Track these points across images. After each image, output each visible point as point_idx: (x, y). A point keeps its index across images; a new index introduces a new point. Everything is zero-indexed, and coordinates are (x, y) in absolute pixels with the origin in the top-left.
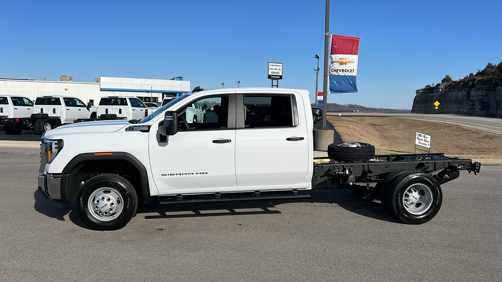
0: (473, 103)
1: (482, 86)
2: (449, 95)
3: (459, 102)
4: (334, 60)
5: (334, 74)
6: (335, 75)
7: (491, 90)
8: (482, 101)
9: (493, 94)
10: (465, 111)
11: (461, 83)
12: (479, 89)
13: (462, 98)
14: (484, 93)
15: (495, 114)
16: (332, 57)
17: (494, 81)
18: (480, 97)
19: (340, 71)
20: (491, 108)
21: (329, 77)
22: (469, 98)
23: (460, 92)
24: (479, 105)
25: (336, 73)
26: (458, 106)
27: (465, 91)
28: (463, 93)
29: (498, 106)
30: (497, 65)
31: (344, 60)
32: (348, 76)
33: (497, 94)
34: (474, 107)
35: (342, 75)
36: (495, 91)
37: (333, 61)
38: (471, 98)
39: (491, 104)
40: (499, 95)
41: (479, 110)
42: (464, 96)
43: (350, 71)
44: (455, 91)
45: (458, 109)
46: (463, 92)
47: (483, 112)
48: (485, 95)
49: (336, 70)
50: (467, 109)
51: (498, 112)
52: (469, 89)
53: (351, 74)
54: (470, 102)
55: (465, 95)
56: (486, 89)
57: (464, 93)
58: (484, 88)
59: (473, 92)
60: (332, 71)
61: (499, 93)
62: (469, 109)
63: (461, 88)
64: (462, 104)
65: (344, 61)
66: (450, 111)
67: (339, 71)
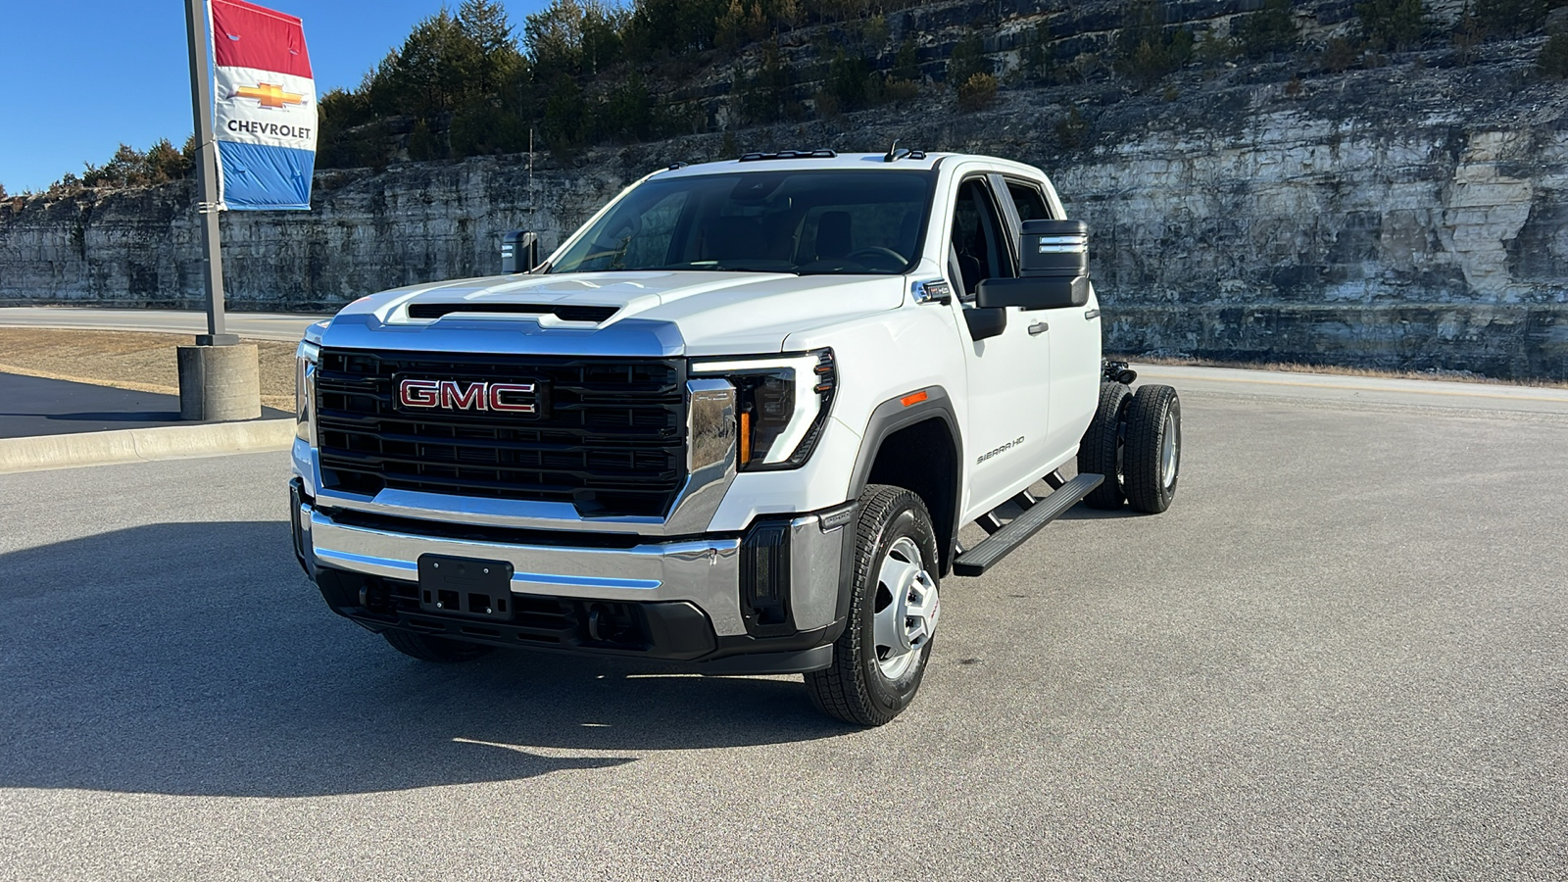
0: (100, 269)
1: (122, 217)
2: (8, 242)
3: (51, 267)
4: (236, 88)
5: (241, 139)
6: (244, 145)
7: (153, 228)
8: (131, 263)
9: (160, 241)
10: (74, 294)
11: (47, 205)
12: (115, 225)
13: (60, 254)
14: (133, 237)
15: (177, 303)
16: (228, 75)
17: (157, 202)
18: (123, 251)
19: (263, 131)
20: (163, 283)
21: (220, 147)
22: (83, 253)
23: (49, 234)
24: (122, 275)
25: (248, 138)
26: (48, 279)
27: (65, 230)
28: (57, 239)
29: (183, 277)
30: (147, 151)
31: (273, 90)
32: (291, 149)
33: (175, 240)
34: (107, 282)
35: (270, 144)
36: (165, 232)
37: (231, 89)
38: (92, 254)
39: (160, 271)
40: (182, 244)
41: (124, 293)
42: (65, 245)
43: (297, 133)
44: (30, 230)
45: (51, 288)
46: (60, 234)
47: (136, 297)
48: (138, 243)
49: (247, 127)
50: (83, 290)
51: (186, 295)
52: (79, 226)
53: (302, 144)
54: (87, 266)
55: (68, 243)
56: (136, 225)
57: (64, 238)
58: (130, 221)
59: (97, 235)
60: (233, 125)
61: (181, 240)
62: (89, 289)
63: (51, 220)
64: (60, 272)
65: (274, 94)
66: (24, 296)
67: (259, 129)
